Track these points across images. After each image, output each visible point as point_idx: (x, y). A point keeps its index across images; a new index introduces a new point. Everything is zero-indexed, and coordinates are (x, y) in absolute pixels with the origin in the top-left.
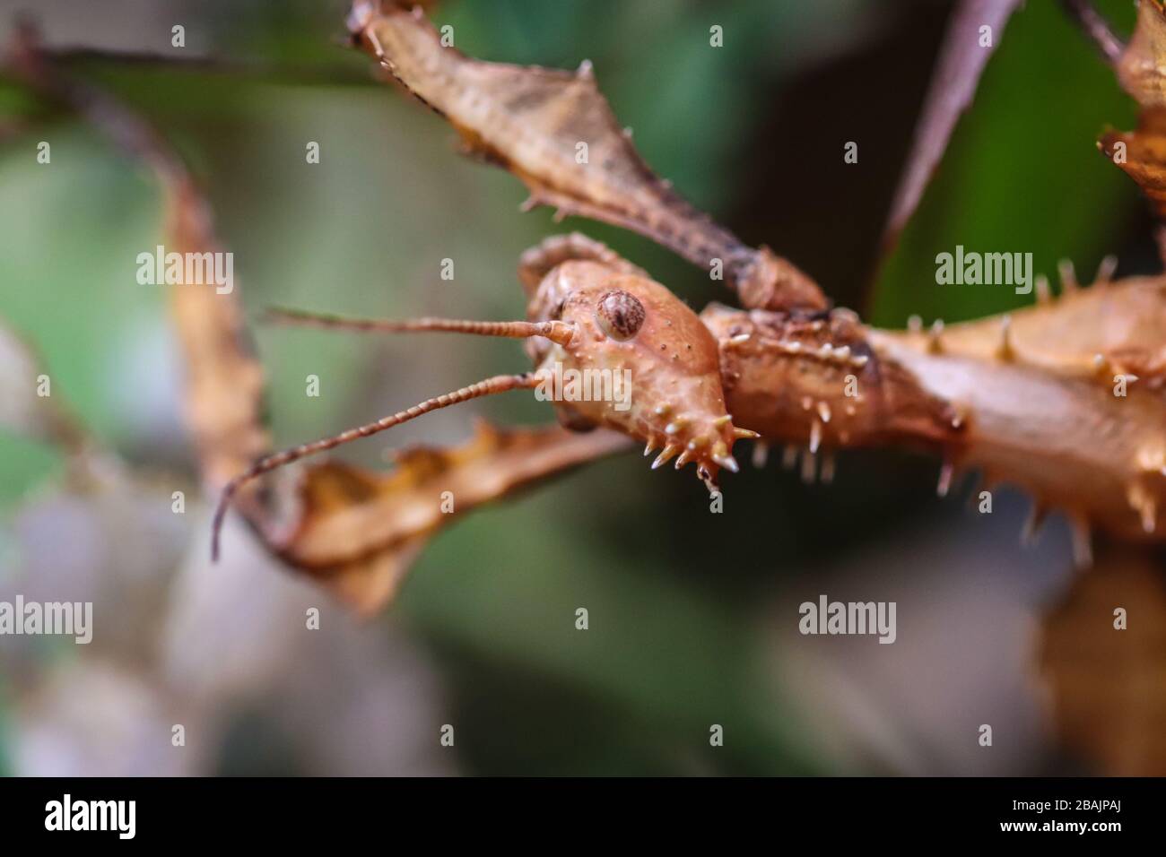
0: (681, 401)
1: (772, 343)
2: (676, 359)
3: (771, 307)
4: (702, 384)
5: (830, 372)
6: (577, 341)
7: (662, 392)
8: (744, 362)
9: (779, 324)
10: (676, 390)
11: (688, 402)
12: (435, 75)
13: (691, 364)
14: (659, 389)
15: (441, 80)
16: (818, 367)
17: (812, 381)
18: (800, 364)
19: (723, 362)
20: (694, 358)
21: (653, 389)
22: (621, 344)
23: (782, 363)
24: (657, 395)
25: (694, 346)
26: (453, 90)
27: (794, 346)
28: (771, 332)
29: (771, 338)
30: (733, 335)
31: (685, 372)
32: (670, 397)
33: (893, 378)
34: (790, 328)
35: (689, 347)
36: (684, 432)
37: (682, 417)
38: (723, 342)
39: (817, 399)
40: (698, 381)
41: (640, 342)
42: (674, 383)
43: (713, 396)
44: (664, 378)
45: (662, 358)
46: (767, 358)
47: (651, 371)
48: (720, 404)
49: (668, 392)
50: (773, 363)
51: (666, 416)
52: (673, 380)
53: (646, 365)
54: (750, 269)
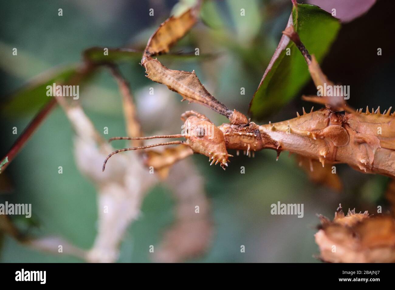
0: (215, 150)
1: (236, 133)
2: (213, 141)
3: (235, 124)
4: (219, 146)
5: (249, 138)
6: (191, 138)
7: (211, 149)
8: (230, 137)
9: (237, 128)
10: (214, 148)
11: (216, 151)
12: (160, 73)
13: (217, 142)
14: (210, 148)
15: (162, 74)
16: (246, 137)
17: (245, 140)
18: (243, 137)
19: (225, 138)
20: (217, 140)
21: (209, 148)
22: (201, 139)
23: (238, 137)
24: (210, 150)
25: (217, 137)
26: (164, 76)
27: (240, 134)
28: (236, 130)
29: (236, 132)
30: (227, 132)
31: (215, 144)
32: (212, 150)
33: (264, 137)
34: (239, 129)
35: (216, 138)
36: (216, 157)
37: (215, 154)
38: (224, 134)
39: (247, 143)
40: (218, 145)
41: (205, 138)
42: (213, 147)
43: (222, 148)
44: (211, 146)
45: (210, 141)
46: (235, 136)
47: (208, 145)
48: (224, 150)
49: (212, 149)
50: (236, 137)
51: (212, 154)
52: (212, 146)
53: (206, 143)
54: (231, 115)
